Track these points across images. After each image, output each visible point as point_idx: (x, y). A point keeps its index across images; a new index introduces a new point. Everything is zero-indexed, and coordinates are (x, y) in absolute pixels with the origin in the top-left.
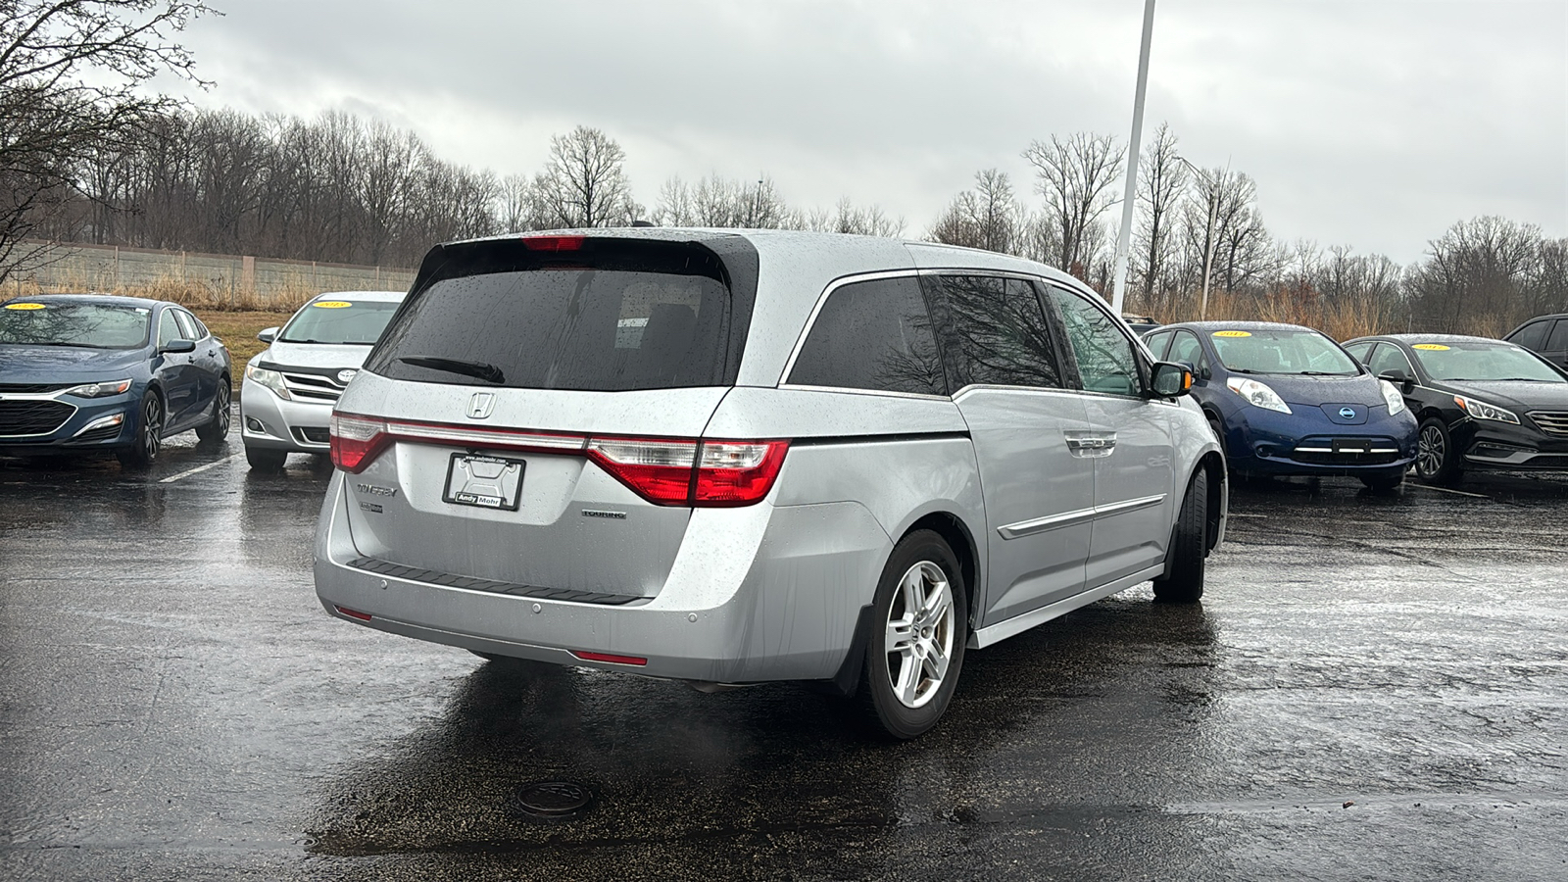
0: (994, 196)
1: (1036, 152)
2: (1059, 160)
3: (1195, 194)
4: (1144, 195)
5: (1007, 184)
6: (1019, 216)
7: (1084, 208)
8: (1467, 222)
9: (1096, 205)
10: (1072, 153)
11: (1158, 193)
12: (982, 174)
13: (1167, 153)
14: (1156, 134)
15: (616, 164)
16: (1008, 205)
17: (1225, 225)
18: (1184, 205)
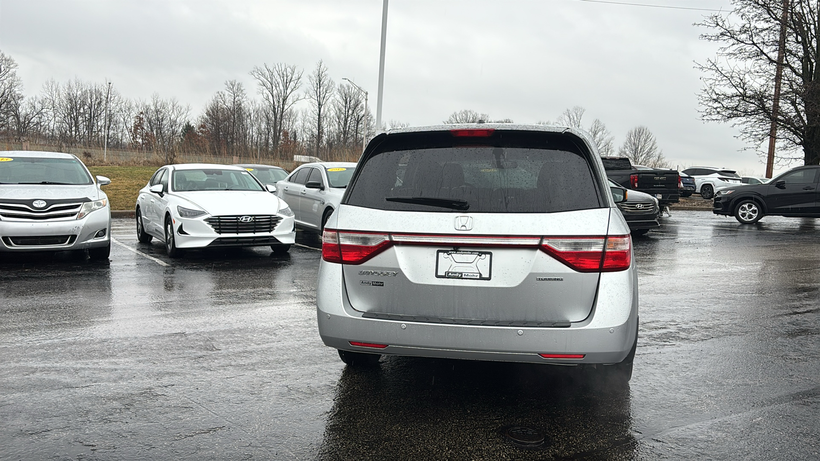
0: (236, 94)
1: (257, 72)
2: (269, 77)
3: (338, 97)
4: (313, 96)
5: (242, 88)
6: (253, 106)
7: (283, 103)
8: (458, 113)
9: (289, 101)
10: (275, 74)
11: (320, 96)
12: (228, 83)
13: (323, 75)
14: (317, 66)
15: (12, 71)
16: (244, 100)
17: (353, 113)
18: (333, 102)
